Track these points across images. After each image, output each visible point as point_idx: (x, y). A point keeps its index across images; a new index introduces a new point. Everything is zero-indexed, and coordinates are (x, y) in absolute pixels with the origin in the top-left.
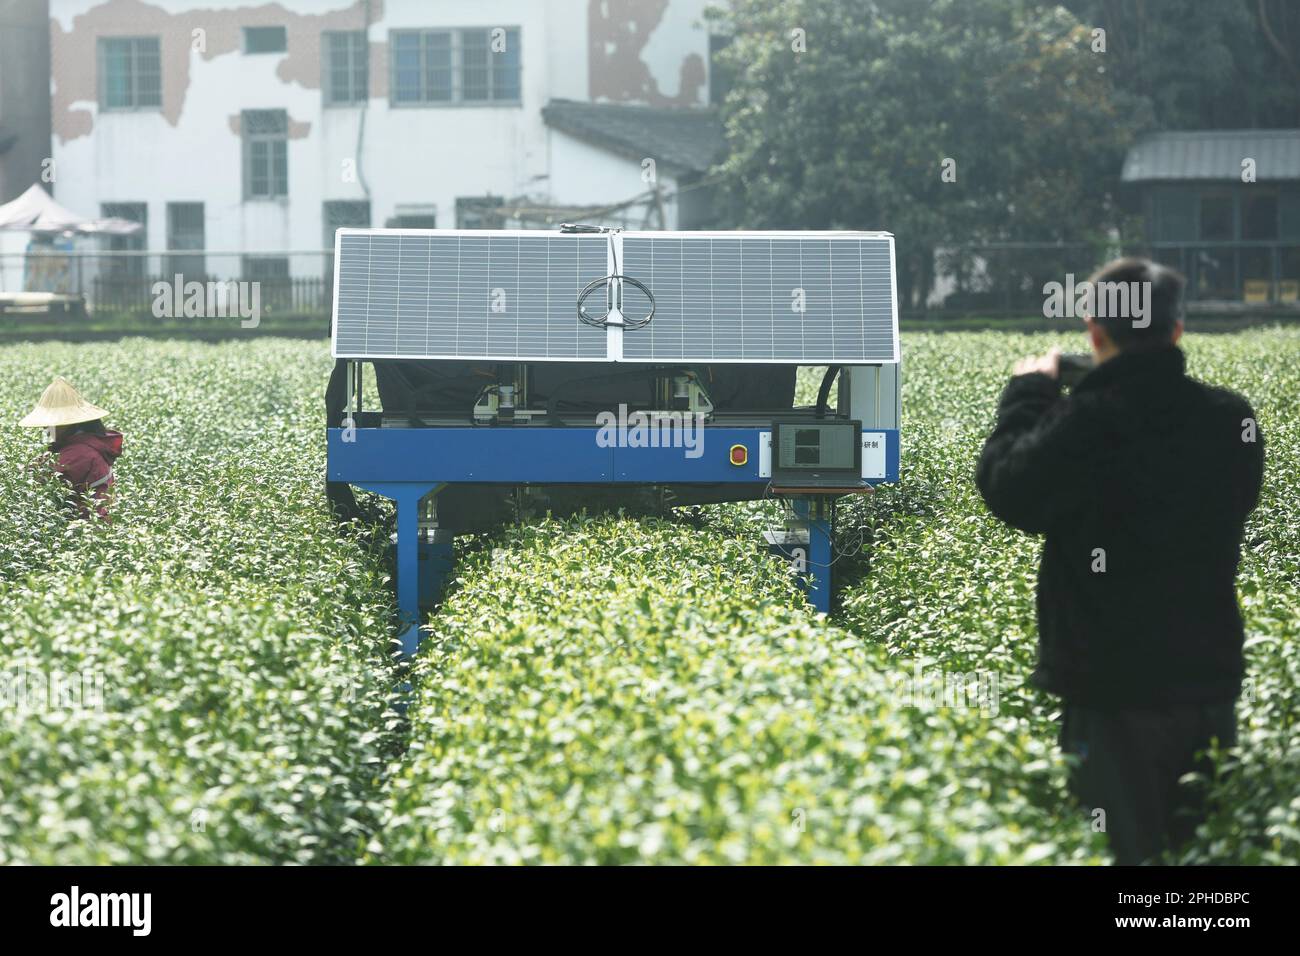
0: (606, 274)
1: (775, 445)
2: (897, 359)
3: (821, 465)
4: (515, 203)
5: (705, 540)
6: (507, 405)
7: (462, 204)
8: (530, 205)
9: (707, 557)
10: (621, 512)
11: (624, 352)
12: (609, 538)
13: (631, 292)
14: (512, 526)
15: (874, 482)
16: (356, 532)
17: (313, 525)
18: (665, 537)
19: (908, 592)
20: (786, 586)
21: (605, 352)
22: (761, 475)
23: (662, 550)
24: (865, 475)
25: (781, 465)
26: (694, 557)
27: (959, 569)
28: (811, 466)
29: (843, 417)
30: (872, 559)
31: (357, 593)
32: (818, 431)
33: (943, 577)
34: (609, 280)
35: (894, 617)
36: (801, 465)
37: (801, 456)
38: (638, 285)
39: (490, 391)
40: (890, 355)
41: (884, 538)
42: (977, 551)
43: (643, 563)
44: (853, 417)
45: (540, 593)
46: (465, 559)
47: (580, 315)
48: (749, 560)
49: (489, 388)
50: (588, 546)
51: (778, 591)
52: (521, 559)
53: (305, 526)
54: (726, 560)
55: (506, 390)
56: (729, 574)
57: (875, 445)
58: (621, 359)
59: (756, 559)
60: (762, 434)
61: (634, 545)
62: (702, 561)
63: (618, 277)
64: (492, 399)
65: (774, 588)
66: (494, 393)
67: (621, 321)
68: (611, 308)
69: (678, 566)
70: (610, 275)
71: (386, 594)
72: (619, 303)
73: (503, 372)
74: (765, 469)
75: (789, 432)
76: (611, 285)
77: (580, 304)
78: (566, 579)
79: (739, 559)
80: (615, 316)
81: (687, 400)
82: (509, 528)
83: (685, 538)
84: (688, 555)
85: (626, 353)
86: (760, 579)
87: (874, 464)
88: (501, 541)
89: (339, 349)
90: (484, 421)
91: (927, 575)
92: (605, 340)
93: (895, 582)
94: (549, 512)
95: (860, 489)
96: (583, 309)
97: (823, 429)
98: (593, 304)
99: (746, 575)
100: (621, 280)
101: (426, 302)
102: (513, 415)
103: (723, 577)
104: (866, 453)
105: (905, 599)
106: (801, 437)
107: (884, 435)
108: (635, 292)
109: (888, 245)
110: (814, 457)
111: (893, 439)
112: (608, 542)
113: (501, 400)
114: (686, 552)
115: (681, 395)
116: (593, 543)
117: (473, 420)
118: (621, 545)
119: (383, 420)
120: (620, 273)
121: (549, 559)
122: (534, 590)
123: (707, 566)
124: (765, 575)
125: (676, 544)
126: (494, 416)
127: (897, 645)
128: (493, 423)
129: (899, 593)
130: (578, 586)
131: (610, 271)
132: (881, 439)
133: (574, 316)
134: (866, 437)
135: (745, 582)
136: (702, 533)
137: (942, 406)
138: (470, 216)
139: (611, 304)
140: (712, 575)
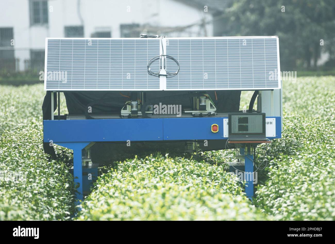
0: (159, 54)
1: (230, 124)
2: (280, 87)
3: (249, 132)
4: (144, 26)
5: (200, 167)
6: (135, 109)
7: (123, 27)
8: (151, 27)
9: (201, 174)
10: (167, 155)
11: (167, 86)
12: (159, 167)
13: (169, 62)
14: (120, 162)
15: (271, 138)
16: (53, 166)
17: (34, 164)
18: (183, 166)
19: (283, 187)
20: (234, 185)
21: (159, 86)
22: (224, 137)
23: (181, 171)
24: (267, 136)
25: (232, 132)
26: (195, 174)
27: (304, 177)
28: (245, 132)
29: (259, 112)
30: (269, 173)
31: (53, 192)
32: (247, 118)
33: (297, 181)
34: (160, 57)
35: (276, 198)
36: (240, 132)
37: (241, 128)
38: (173, 59)
39: (128, 104)
40: (277, 86)
41: (274, 165)
42: (312, 169)
43: (173, 177)
44: (263, 112)
45: (126, 191)
46: (100, 177)
47: (149, 72)
48: (219, 175)
49: (127, 102)
50: (150, 170)
51: (231, 188)
52: (122, 176)
53: (31, 164)
54: (209, 175)
55: (134, 103)
56: (210, 181)
57: (271, 123)
58: (165, 89)
59: (222, 174)
60: (224, 119)
61: (169, 169)
62: (198, 176)
63: (164, 56)
64: (129, 107)
65: (229, 186)
66: (129, 105)
67: (165, 74)
68: (161, 68)
69: (188, 178)
70: (161, 55)
71: (67, 192)
72: (165, 66)
73: (133, 95)
74: (226, 134)
75: (235, 118)
76: (161, 59)
77: (148, 67)
78: (139, 185)
79: (215, 174)
80: (163, 72)
81: (205, 106)
82: (119, 163)
83: (192, 165)
84: (192, 173)
85: (168, 87)
86: (223, 182)
87: (271, 131)
88: (116, 168)
89: (48, 87)
90: (126, 116)
91: (291, 179)
92: (159, 82)
93: (278, 183)
94: (136, 156)
95: (265, 141)
96: (149, 69)
97: (250, 117)
98: (154, 67)
99: (217, 181)
100: (165, 57)
101: (84, 67)
102: (137, 113)
103: (207, 182)
104: (267, 126)
105: (282, 190)
106: (240, 120)
107: (275, 119)
108: (172, 62)
109: (276, 41)
110: (246, 128)
111: (278, 120)
112: (159, 168)
113: (132, 107)
114: (192, 172)
115: (203, 104)
116: (152, 169)
117: (121, 116)
118: (164, 170)
119: (67, 117)
120: (165, 54)
121: (132, 176)
122: (124, 190)
123: (200, 178)
124: (225, 181)
125: (187, 169)
126: (130, 114)
127: (277, 210)
128: (129, 117)
129: (279, 187)
130: (142, 187)
131: (161, 53)
132: (274, 121)
133: (146, 72)
134: (267, 120)
135: (216, 184)
136: (200, 164)
137: (313, 108)
138: (126, 31)
139: (161, 67)
140: (202, 181)
